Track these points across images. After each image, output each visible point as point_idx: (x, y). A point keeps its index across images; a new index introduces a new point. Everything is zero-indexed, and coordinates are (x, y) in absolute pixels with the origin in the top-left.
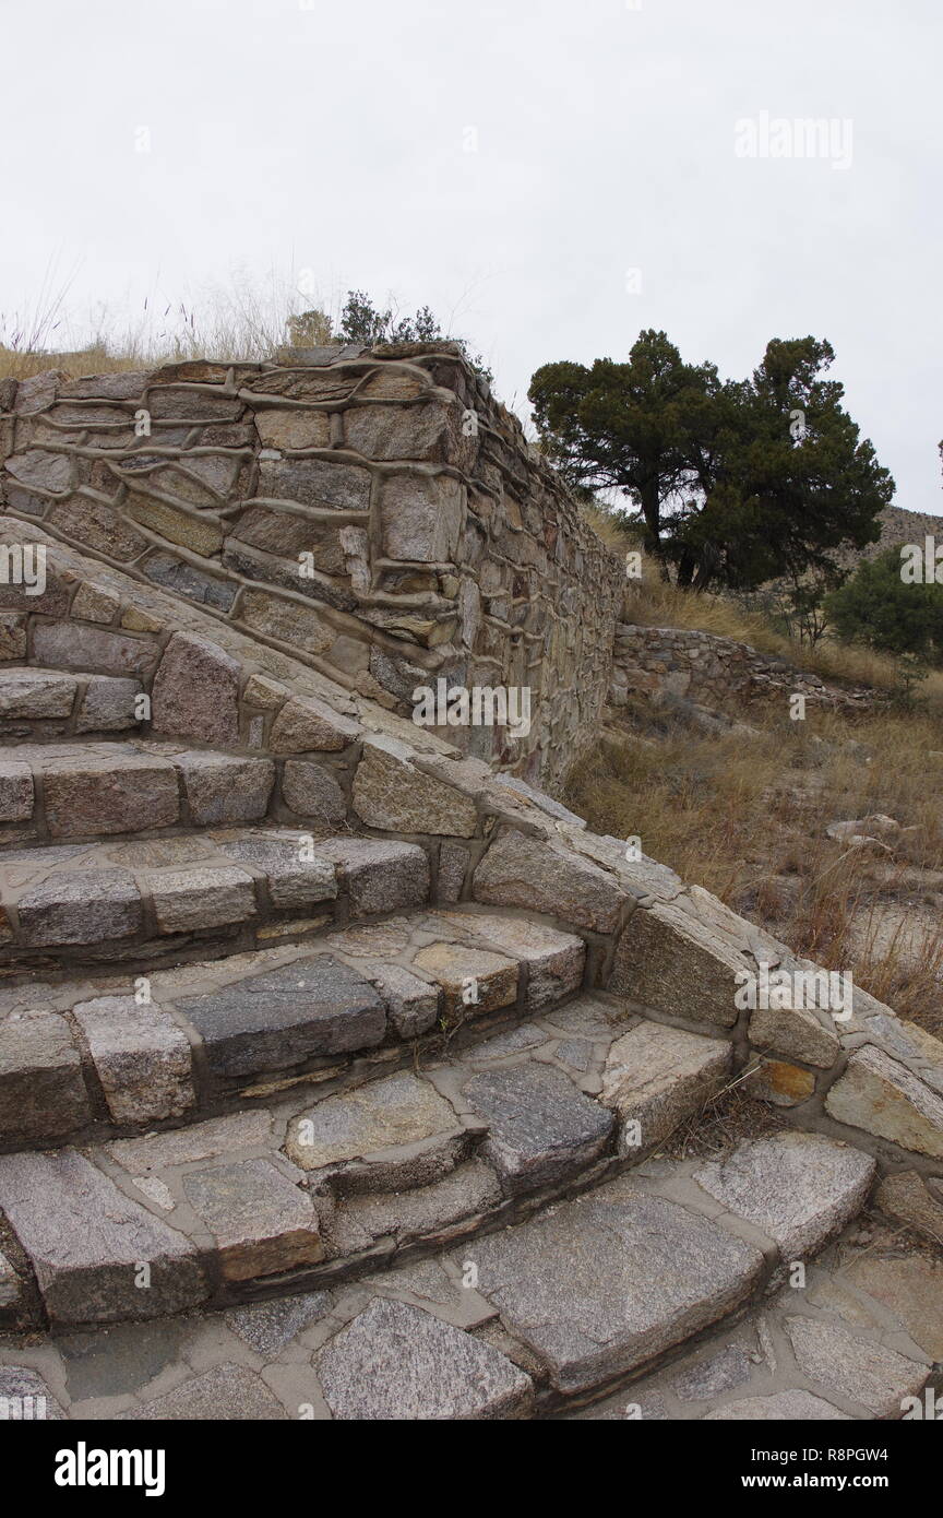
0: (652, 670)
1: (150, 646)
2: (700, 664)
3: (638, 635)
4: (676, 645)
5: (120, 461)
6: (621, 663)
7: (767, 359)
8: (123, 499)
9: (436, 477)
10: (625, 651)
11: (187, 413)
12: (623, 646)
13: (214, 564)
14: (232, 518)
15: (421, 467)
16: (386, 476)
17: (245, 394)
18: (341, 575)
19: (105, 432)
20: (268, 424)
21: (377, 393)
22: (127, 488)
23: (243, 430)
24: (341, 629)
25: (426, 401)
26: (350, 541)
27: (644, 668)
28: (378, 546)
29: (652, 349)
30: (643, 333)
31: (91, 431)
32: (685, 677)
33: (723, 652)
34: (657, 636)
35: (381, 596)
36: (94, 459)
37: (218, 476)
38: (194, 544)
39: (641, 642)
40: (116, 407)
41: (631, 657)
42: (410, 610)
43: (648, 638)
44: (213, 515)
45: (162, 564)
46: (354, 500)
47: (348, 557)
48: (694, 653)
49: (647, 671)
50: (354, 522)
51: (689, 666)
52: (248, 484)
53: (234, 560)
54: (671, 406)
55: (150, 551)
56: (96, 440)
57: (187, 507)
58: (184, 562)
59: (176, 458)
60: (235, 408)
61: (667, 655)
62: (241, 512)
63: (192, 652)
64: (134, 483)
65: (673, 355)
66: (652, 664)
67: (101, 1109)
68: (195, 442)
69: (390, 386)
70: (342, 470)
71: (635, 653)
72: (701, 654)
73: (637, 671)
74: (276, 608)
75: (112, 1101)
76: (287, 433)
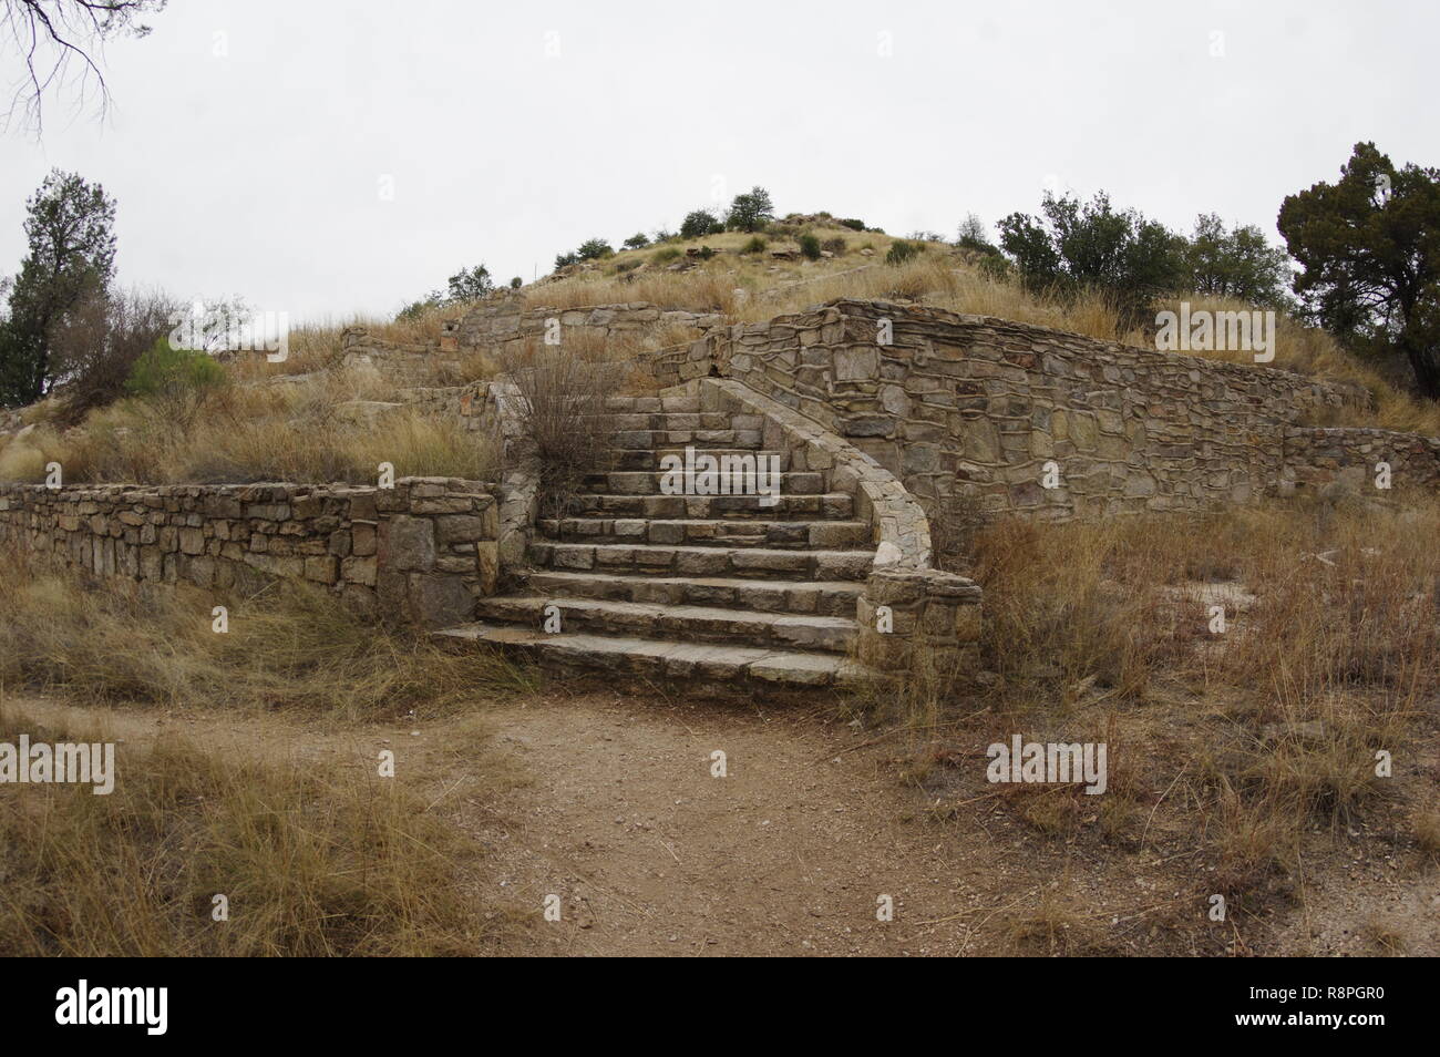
0: (1323, 466)
1: (761, 419)
2: (1374, 458)
3: (1303, 435)
4: (1345, 442)
5: (764, 356)
6: (1290, 461)
8: (766, 371)
9: (848, 348)
10: (1293, 451)
11: (782, 335)
12: (1291, 446)
13: (793, 391)
14: (796, 373)
15: (842, 345)
16: (833, 351)
17: (796, 327)
18: (825, 389)
19: (759, 345)
20: (803, 336)
21: (827, 321)
22: (767, 367)
23: (796, 340)
24: (827, 409)
26: (826, 376)
27: (1314, 465)
28: (834, 377)
31: (755, 346)
34: (1323, 435)
35: (837, 395)
36: (757, 356)
37: (790, 358)
38: (785, 384)
39: (1306, 442)
40: (762, 336)
41: (1299, 455)
42: (843, 398)
43: (1314, 438)
44: (790, 373)
45: (778, 393)
46: (826, 361)
47: (826, 382)
49: (1318, 467)
50: (826, 369)
52: (799, 360)
53: (798, 388)
55: (775, 388)
56: (757, 349)
57: (784, 371)
58: (784, 392)
59: (779, 353)
60: (794, 332)
61: (1336, 451)
62: (798, 370)
63: (772, 420)
64: (768, 364)
66: (1322, 461)
67: (686, 512)
68: (784, 347)
69: (831, 318)
70: (821, 350)
71: (1302, 452)
73: (1307, 468)
74: (810, 404)
75: (689, 509)
76: (808, 339)
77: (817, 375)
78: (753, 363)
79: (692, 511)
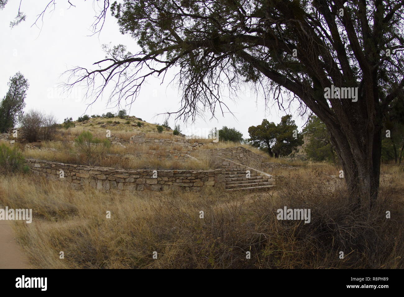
1: (229, 162)
2: (273, 167)
3: (264, 164)
6: (262, 168)
7: (282, 120)
11: (229, 150)
14: (232, 156)
15: (241, 153)
17: (232, 149)
20: (233, 151)
24: (238, 161)
25: (241, 149)
26: (238, 156)
28: (239, 157)
29: (265, 122)
30: (263, 120)
31: (223, 151)
32: (271, 168)
33: (276, 165)
34: (267, 164)
37: (231, 154)
44: (230, 156)
45: (228, 158)
48: (272, 165)
51: (272, 167)
54: (268, 131)
63: (232, 162)
64: (226, 154)
65: (268, 122)
66: (267, 167)
68: (229, 152)
69: (239, 149)
70: (237, 153)
72: (273, 165)
73: (265, 168)
74: (235, 160)
76: (234, 151)
77: (236, 156)
78: (222, 154)
79: (235, 174)
